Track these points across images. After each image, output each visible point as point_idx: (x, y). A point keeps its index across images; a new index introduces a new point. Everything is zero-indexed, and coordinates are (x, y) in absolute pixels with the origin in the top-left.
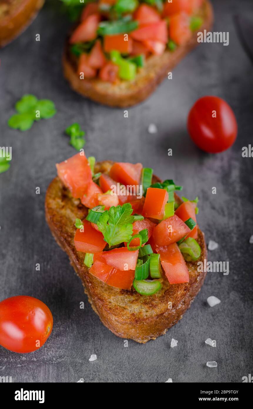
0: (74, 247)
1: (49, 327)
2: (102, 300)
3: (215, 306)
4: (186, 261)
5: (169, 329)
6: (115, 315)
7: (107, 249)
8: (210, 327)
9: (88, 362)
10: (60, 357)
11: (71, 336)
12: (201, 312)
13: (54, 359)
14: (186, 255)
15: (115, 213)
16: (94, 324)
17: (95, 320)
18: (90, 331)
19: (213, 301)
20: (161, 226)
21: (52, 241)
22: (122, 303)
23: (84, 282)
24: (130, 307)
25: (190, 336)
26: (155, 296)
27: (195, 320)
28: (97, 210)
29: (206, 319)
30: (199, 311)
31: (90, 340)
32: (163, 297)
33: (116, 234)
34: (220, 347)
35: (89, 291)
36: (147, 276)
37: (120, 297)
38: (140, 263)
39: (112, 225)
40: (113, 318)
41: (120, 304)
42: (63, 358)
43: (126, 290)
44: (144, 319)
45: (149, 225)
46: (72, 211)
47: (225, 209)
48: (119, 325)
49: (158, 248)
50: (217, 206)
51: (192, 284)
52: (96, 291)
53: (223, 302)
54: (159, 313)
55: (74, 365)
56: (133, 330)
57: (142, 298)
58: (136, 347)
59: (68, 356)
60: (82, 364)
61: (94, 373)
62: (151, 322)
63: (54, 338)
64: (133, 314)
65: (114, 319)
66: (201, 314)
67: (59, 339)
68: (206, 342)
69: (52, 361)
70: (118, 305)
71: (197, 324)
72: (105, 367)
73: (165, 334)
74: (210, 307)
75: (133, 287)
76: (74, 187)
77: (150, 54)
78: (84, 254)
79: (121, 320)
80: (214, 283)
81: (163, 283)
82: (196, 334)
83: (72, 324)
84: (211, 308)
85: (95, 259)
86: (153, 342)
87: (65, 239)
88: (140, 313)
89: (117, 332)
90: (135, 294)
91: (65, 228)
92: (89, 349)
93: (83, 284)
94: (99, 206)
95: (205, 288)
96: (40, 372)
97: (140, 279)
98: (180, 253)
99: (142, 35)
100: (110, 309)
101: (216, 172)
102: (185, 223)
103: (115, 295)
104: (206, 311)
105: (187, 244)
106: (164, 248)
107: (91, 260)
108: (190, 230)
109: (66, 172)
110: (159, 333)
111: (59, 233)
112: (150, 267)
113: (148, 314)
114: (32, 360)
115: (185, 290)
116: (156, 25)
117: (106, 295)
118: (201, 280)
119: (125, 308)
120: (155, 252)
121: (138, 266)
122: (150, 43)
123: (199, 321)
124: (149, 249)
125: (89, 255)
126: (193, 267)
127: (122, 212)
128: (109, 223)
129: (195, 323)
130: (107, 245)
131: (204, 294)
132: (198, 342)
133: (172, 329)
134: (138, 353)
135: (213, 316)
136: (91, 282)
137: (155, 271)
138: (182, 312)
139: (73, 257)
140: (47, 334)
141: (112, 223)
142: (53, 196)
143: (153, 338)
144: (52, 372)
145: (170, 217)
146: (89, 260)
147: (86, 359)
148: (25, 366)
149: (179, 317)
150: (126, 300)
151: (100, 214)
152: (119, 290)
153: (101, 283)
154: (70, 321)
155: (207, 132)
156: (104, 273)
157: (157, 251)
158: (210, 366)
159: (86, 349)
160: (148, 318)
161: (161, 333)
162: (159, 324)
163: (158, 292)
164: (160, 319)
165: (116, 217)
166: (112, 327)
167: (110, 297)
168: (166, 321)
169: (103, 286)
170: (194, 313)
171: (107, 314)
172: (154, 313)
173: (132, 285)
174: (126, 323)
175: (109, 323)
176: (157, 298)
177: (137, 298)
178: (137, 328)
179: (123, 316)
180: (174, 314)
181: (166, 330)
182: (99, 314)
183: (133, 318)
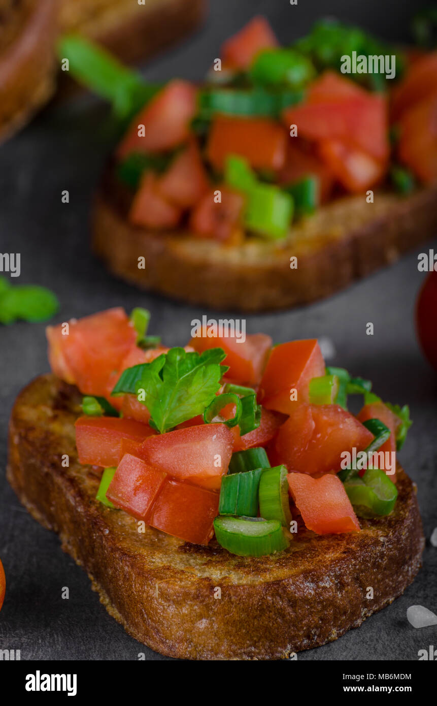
3: (425, 628)
12: (388, 635)
15: (182, 360)
16: (108, 637)
17: (112, 633)
18: (97, 646)
19: (419, 616)
24: (202, 570)
26: (268, 558)
27: (369, 645)
29: (399, 646)
30: (383, 633)
32: (287, 559)
33: (179, 400)
37: (178, 557)
41: (176, 564)
43: (197, 545)
44: (233, 587)
51: (365, 546)
52: (119, 544)
54: (271, 580)
56: (204, 621)
57: (234, 560)
64: (208, 579)
65: (156, 593)
66: (386, 638)
70: (172, 566)
71: (373, 651)
74: (413, 628)
75: (213, 538)
83: (52, 635)
84: (415, 631)
88: (225, 579)
90: (219, 553)
95: (407, 601)
100: (151, 570)
103: (166, 551)
104: (401, 634)
105: (365, 482)
108: (370, 434)
110: (270, 647)
112: (260, 490)
113: (244, 581)
115: (344, 552)
117: (143, 551)
119: (187, 571)
123: (379, 647)
124: (261, 456)
127: (198, 362)
128: (165, 376)
129: (367, 649)
131: (400, 610)
133: (305, 655)
136: (108, 526)
141: (173, 376)
142: (33, 402)
145: (322, 405)
150: (192, 560)
152: (177, 545)
154: (49, 630)
160: (243, 586)
161: (277, 652)
162: (270, 612)
163: (275, 552)
164: (273, 595)
165: (184, 367)
166: (153, 628)
167: (154, 553)
168: (289, 610)
169: (138, 539)
170: (368, 635)
171: (142, 585)
172: (260, 579)
173: (212, 533)
174: (186, 595)
175: (146, 616)
176: (272, 561)
177: (221, 559)
178: (214, 614)
179: (181, 580)
180: (310, 593)
181: (289, 647)
182: (123, 615)
183: (207, 583)
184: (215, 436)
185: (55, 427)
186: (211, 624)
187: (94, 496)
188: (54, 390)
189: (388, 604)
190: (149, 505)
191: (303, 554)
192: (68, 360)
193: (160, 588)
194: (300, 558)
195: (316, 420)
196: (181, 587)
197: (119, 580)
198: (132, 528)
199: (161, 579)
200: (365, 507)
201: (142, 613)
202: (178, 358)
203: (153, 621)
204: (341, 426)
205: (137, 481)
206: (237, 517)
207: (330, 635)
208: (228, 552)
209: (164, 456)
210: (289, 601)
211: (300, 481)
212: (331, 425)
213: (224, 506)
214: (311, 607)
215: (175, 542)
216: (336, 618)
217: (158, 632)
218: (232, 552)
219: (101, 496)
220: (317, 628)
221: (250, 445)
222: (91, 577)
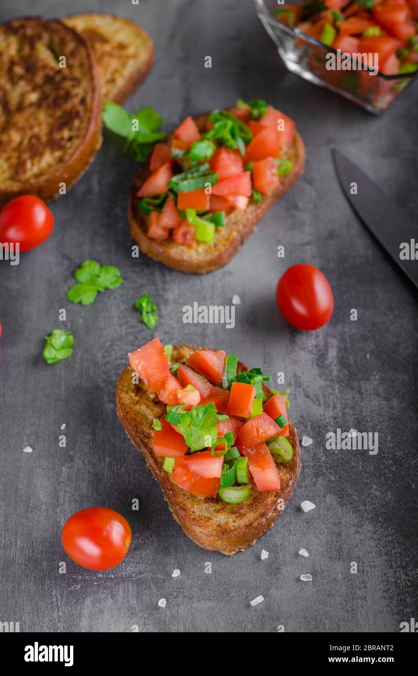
0: (152, 449)
1: (128, 542)
2: (185, 510)
3: (309, 511)
4: (276, 463)
5: (258, 539)
6: (200, 527)
7: (190, 454)
9: (171, 577)
10: (140, 573)
11: (151, 549)
12: (294, 518)
13: (134, 575)
14: (275, 456)
15: (197, 414)
16: (175, 534)
17: (177, 531)
18: (172, 542)
19: (308, 506)
20: (248, 425)
21: (125, 439)
22: (206, 513)
23: (164, 488)
24: (216, 517)
25: (283, 546)
26: (243, 504)
27: (288, 528)
28: (176, 410)
29: (300, 527)
30: (292, 518)
31: (172, 553)
32: (252, 504)
33: (199, 437)
34: (315, 559)
35: (169, 499)
36: (234, 482)
37: (204, 506)
38: (225, 469)
39: (194, 428)
40: (198, 530)
41: (204, 513)
42: (143, 574)
43: (211, 498)
44: (231, 531)
45: (235, 425)
46: (148, 407)
47: (321, 396)
48: (204, 537)
49: (245, 450)
50: (311, 394)
51: (283, 489)
52: (177, 500)
53: (318, 507)
54: (248, 523)
55: (155, 581)
56: (220, 542)
57: (228, 507)
58: (223, 560)
59: (148, 572)
60: (164, 580)
61: (178, 590)
62: (239, 533)
63: (133, 552)
64: (219, 525)
66: (294, 521)
67: (138, 553)
68: (299, 553)
69: (131, 578)
70: (203, 516)
71: (290, 533)
72: (190, 583)
73: (254, 545)
74: (304, 512)
75: (218, 495)
76: (149, 380)
77: (232, 209)
78: (164, 458)
79: (206, 531)
80: (308, 484)
81: (252, 489)
82: (288, 544)
83: (151, 536)
84: (305, 514)
85: (177, 464)
86: (241, 554)
87: (141, 440)
88: (227, 523)
89: (202, 544)
90: (221, 502)
91: (140, 427)
92: (172, 564)
93: (162, 490)
94: (179, 404)
95: (299, 491)
96: (118, 590)
97: (225, 486)
98: (270, 455)
99: (223, 190)
100: (194, 519)
101: (310, 352)
102: (275, 421)
103: (199, 502)
104: (300, 518)
105: (277, 443)
106: (252, 449)
107: (172, 465)
108: (280, 430)
109: (139, 363)
110: (248, 544)
111: (134, 432)
112: (237, 473)
113: (236, 524)
114: (110, 576)
115: (276, 496)
116: (239, 176)
117: (189, 504)
118: (293, 484)
119: (210, 519)
120: (242, 455)
121: (223, 473)
122: (231, 198)
123: (292, 529)
124: (236, 452)
125: (169, 460)
126: (284, 470)
127: (205, 413)
128: (190, 425)
129: (287, 531)
130: (189, 449)
131: (297, 498)
132: (291, 553)
133: (262, 539)
134: (225, 566)
135: (307, 523)
136: (172, 490)
137: (242, 477)
138: (273, 519)
139: (151, 461)
140: (125, 549)
141: (195, 426)
142: (125, 389)
143: (242, 550)
144: (132, 590)
145: (258, 416)
146: (169, 464)
147: (169, 574)
148: (102, 584)
149: (269, 525)
150: (211, 508)
151: (181, 415)
152: (203, 498)
153: (183, 490)
154: (149, 532)
155: (299, 307)
156: (187, 481)
157: (244, 454)
158: (304, 580)
159: (168, 563)
160: (235, 527)
163: (246, 499)
165: (199, 418)
167: (193, 505)
169: (185, 494)
170: (286, 520)
171: (191, 525)
172: (242, 522)
173: (217, 491)
174: (212, 535)
176: (245, 506)
177: (222, 508)
178: (224, 540)
179: (208, 527)
181: (255, 540)
182: (181, 524)
183: (220, 529)
184: (218, 464)
185: (138, 407)
186: (223, 542)
187: (162, 465)
191: (258, 500)
196: (209, 531)
203: (196, 537)
208: (226, 502)
213: (222, 484)
217: (199, 541)
219: (166, 467)
220: (266, 528)
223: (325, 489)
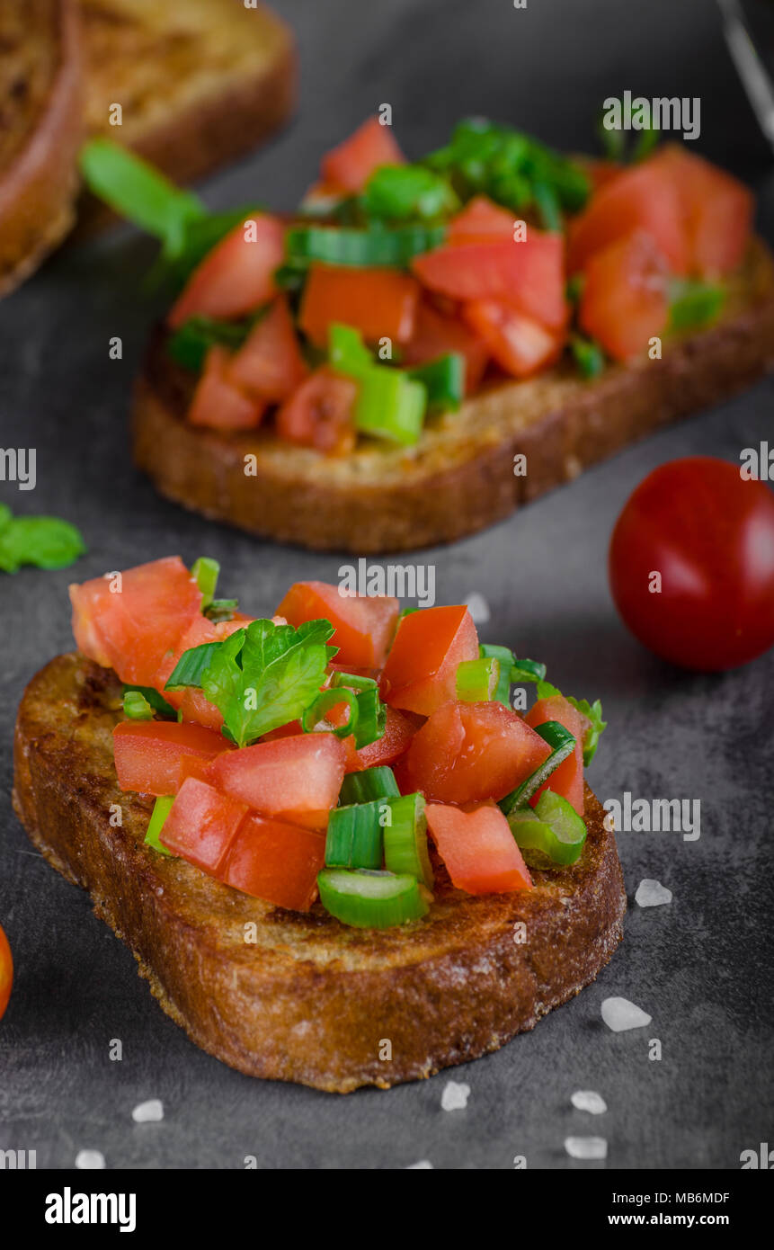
3: (628, 1031)
5: (442, 1067)
6: (242, 965)
8: (599, 1075)
9: (130, 1122)
10: (29, 1110)
11: (73, 1069)
12: (574, 1041)
13: (5, 1113)
16: (163, 1047)
19: (623, 1015)
24: (301, 949)
25: (522, 1090)
26: (396, 930)
27: (547, 1057)
29: (590, 1058)
30: (567, 1040)
31: (144, 1080)
32: (426, 932)
33: (266, 696)
34: (626, 1119)
36: (373, 858)
37: (267, 930)
40: (232, 978)
41: (262, 940)
42: (39, 1112)
43: (293, 911)
44: (345, 975)
48: (257, 1008)
51: (540, 911)
52: (178, 911)
53: (661, 1024)
54: (403, 964)
55: (77, 1128)
56: (305, 1024)
57: (347, 934)
58: (312, 1103)
59: (55, 1110)
64: (310, 963)
66: (571, 1046)
67: (30, 1073)
68: (574, 1102)
71: (552, 1066)
72: (191, 1138)
73: (424, 1080)
74: (611, 1031)
80: (638, 981)
82: (542, 1085)
83: (80, 1045)
84: (613, 1035)
86: (377, 1097)
88: (335, 961)
90: (326, 923)
91: (84, 766)
100: (225, 949)
101: (710, 729)
102: (533, 727)
104: (593, 1041)
113: (363, 966)
115: (509, 922)
117: (213, 921)
119: (278, 951)
123: (562, 1060)
124: (387, 779)
127: (294, 639)
128: (244, 663)
129: (544, 1064)
132: (548, 1104)
134: (318, 1116)
135: (617, 1052)
136: (162, 884)
137: (402, 844)
141: (256, 661)
142: (49, 695)
143: (379, 1082)
145: (476, 703)
147: (121, 1115)
149: (482, 1025)
150: (286, 934)
152: (264, 912)
154: (76, 1036)
158: (579, 1155)
160: (362, 972)
161: (412, 1068)
162: (401, 1010)
163: (408, 921)
164: (405, 987)
165: (273, 648)
166: (230, 1034)
167: (230, 924)
168: (430, 1008)
169: (206, 903)
170: (545, 1042)
171: (213, 972)
172: (387, 963)
173: (315, 894)
174: (278, 987)
175: (218, 1017)
176: (404, 935)
177: (328, 932)
178: (320, 1014)
179: (270, 964)
180: (460, 983)
181: (429, 1061)
182: (185, 1013)
183: (308, 969)
184: (319, 752)
185: (83, 733)
186: (315, 1029)
187: (142, 837)
188: (80, 678)
189: (573, 995)
190: (223, 853)
191: (448, 925)
192: (100, 634)
193: (239, 977)
194: (445, 931)
195: (467, 725)
196: (270, 975)
197: (178, 963)
198: (197, 886)
199: (241, 962)
200: (540, 852)
201: (212, 1011)
202: (264, 635)
203: (229, 1024)
204: (504, 735)
205: (205, 817)
206: (352, 869)
207: (489, 1043)
208: (339, 922)
209: (246, 780)
210: (429, 994)
211: (444, 817)
212: (488, 732)
213: (333, 854)
214: (462, 1003)
215: (262, 907)
216: (497, 1019)
217: (237, 1040)
218: (345, 920)
219: (152, 838)
220: (470, 1033)
221: (370, 763)
222: (137, 956)
223: (693, 992)
